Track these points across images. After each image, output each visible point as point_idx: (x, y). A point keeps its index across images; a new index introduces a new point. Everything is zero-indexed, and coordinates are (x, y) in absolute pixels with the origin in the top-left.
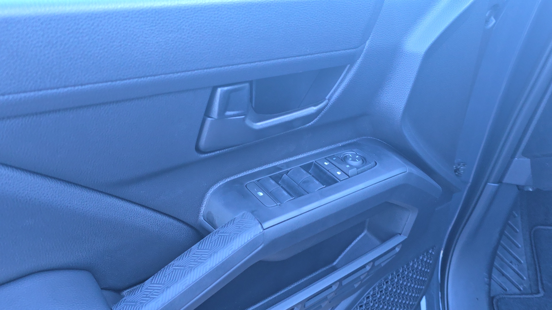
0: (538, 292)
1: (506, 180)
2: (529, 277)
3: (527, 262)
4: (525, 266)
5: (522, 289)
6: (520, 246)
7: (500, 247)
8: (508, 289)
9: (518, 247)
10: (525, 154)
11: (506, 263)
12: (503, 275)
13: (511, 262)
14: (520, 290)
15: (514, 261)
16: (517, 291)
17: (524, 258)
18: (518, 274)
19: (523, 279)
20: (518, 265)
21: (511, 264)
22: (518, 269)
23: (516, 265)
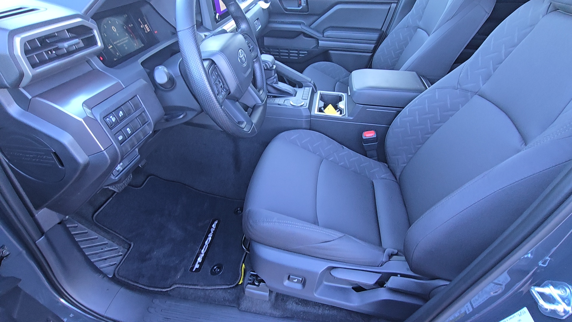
0: (130, 245)
2: (118, 245)
3: (109, 240)
4: (111, 242)
5: (121, 254)
7: (79, 243)
8: (115, 262)
9: (97, 238)
11: (101, 252)
12: (105, 259)
13: (102, 249)
14: (121, 255)
15: (101, 247)
16: (121, 257)
17: (106, 239)
18: (112, 250)
19: (117, 249)
20: (107, 246)
21: (103, 250)
22: (109, 248)
23: (105, 247)
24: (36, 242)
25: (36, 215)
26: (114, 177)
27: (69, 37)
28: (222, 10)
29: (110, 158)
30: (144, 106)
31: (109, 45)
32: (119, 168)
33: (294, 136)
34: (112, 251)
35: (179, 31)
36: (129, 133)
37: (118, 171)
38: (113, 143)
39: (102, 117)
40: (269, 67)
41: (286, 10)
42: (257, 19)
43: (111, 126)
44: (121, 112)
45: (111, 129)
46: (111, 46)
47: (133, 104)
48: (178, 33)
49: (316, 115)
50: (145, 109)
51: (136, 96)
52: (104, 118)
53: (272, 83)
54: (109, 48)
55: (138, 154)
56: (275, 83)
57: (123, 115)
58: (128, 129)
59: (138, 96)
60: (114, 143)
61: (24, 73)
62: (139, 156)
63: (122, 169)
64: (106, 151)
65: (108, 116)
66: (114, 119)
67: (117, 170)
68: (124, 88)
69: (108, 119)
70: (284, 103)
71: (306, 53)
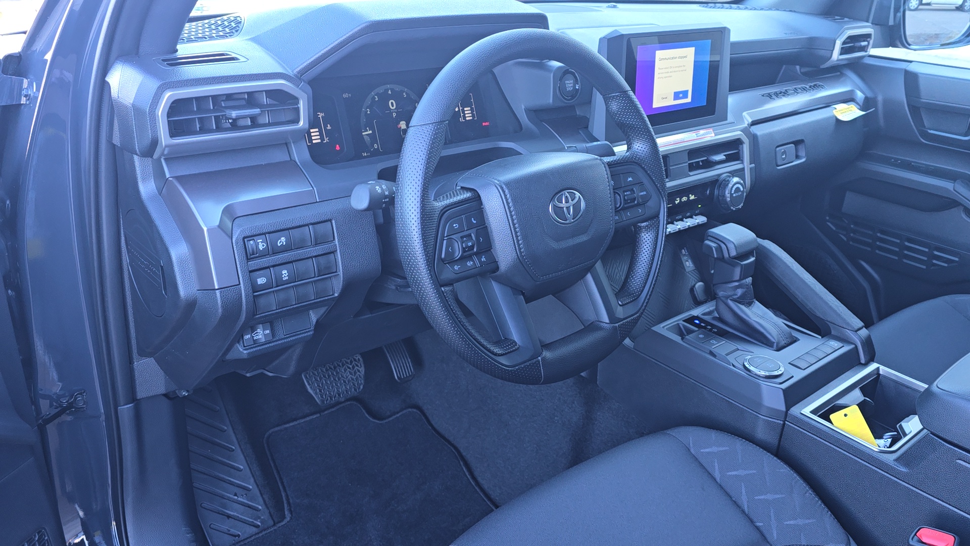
0: (283, 518)
1: (141, 394)
2: (266, 505)
3: (257, 485)
4: (257, 491)
5: (259, 524)
6: (242, 467)
8: (240, 533)
9: (240, 470)
10: (143, 354)
11: (229, 499)
12: (229, 517)
13: (236, 495)
14: (257, 526)
15: (236, 490)
16: (254, 530)
17: (252, 480)
18: (249, 507)
19: (258, 510)
20: (246, 494)
21: (236, 497)
22: (248, 500)
23: (242, 495)
24: (119, 408)
25: (135, 363)
26: (244, 348)
27: (265, 103)
28: (654, 106)
29: (222, 307)
30: (337, 243)
31: (368, 128)
32: (260, 337)
33: (714, 449)
34: (249, 509)
35: (411, 127)
36: (284, 279)
37: (255, 341)
38: (239, 284)
39: (243, 236)
40: (726, 255)
41: (925, 135)
42: (797, 143)
43: (249, 256)
44: (283, 239)
45: (248, 259)
46: (371, 132)
47: (315, 232)
48: (410, 128)
49: (803, 417)
50: (338, 248)
51: (330, 220)
52: (244, 238)
53: (727, 297)
54: (363, 134)
55: (312, 329)
56: (734, 300)
57: (284, 244)
58: (284, 272)
59: (333, 221)
60: (242, 285)
61: (158, 140)
62: (311, 333)
63: (263, 340)
64: (221, 292)
65: (255, 238)
66: (263, 246)
67: (255, 338)
68: (317, 202)
69: (252, 242)
70: (727, 355)
71: (953, 261)
